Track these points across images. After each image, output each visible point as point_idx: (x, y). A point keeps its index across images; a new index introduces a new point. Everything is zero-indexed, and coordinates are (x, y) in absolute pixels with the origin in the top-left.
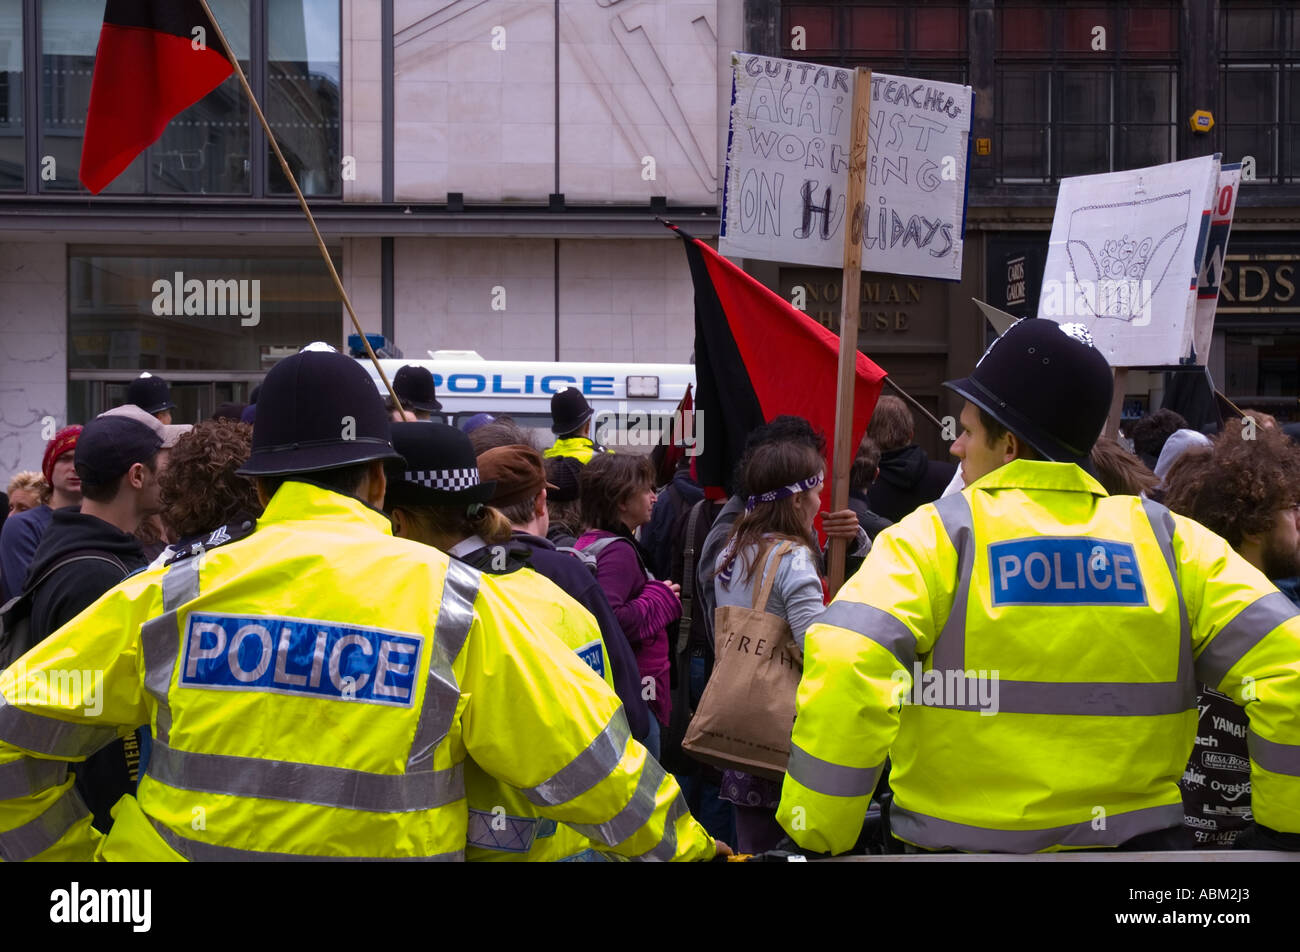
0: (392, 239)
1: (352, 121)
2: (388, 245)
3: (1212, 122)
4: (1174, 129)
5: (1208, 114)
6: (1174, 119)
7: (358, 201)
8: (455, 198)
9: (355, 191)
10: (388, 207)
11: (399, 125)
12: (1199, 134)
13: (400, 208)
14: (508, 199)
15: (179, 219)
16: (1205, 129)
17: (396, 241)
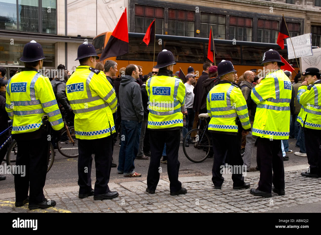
0: (67, 43)
1: (59, 20)
2: (66, 44)
3: (199, 32)
4: (194, 32)
5: (199, 31)
6: (194, 31)
7: (60, 35)
8: (79, 36)
9: (60, 34)
10: (66, 37)
11: (68, 22)
12: (198, 34)
13: (69, 37)
14: (88, 37)
15: (29, 37)
16: (199, 33)
17: (68, 43)
